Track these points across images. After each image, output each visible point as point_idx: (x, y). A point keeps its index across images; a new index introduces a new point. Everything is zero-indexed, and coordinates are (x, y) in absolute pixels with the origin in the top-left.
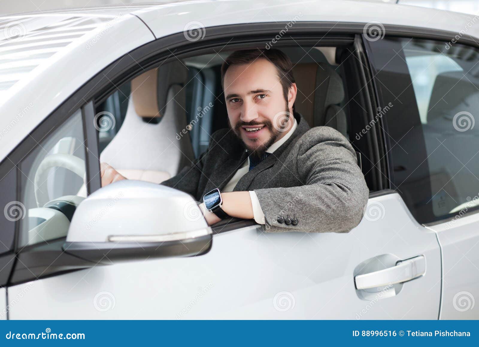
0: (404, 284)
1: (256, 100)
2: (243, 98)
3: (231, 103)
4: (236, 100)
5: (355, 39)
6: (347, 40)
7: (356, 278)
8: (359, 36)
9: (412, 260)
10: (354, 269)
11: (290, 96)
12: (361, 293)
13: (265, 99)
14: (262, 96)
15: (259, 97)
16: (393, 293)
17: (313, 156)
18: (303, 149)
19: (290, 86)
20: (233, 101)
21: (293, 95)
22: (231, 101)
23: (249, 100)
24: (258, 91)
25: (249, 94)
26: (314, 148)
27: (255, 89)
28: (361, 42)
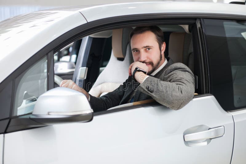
0: (212, 140)
1: (146, 51)
2: (140, 50)
3: (134, 52)
4: (137, 51)
5: (197, 21)
6: (192, 22)
7: (185, 136)
8: (199, 19)
9: (216, 128)
10: (184, 131)
11: (162, 48)
12: (187, 143)
13: (150, 50)
14: (149, 49)
15: (147, 49)
16: (206, 143)
17: (171, 76)
18: (167, 73)
19: (162, 44)
20: (135, 51)
21: (164, 48)
22: (134, 51)
23: (142, 51)
24: (147, 47)
25: (142, 48)
26: (172, 73)
27: (145, 46)
28: (200, 22)
